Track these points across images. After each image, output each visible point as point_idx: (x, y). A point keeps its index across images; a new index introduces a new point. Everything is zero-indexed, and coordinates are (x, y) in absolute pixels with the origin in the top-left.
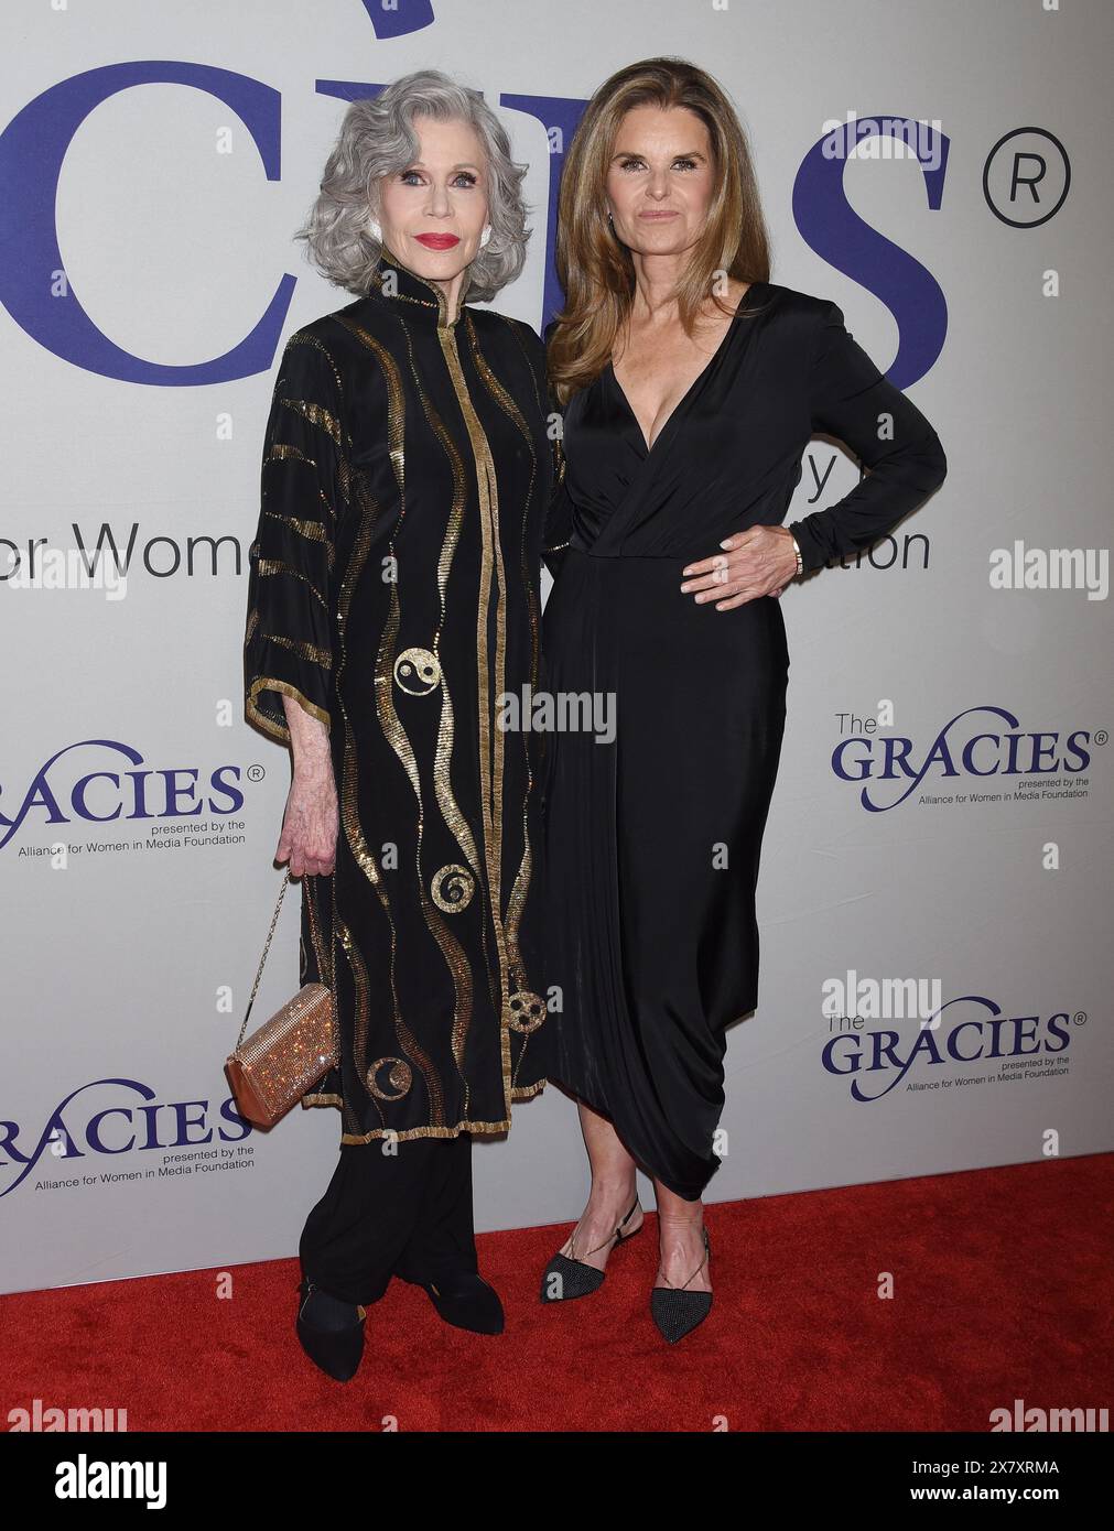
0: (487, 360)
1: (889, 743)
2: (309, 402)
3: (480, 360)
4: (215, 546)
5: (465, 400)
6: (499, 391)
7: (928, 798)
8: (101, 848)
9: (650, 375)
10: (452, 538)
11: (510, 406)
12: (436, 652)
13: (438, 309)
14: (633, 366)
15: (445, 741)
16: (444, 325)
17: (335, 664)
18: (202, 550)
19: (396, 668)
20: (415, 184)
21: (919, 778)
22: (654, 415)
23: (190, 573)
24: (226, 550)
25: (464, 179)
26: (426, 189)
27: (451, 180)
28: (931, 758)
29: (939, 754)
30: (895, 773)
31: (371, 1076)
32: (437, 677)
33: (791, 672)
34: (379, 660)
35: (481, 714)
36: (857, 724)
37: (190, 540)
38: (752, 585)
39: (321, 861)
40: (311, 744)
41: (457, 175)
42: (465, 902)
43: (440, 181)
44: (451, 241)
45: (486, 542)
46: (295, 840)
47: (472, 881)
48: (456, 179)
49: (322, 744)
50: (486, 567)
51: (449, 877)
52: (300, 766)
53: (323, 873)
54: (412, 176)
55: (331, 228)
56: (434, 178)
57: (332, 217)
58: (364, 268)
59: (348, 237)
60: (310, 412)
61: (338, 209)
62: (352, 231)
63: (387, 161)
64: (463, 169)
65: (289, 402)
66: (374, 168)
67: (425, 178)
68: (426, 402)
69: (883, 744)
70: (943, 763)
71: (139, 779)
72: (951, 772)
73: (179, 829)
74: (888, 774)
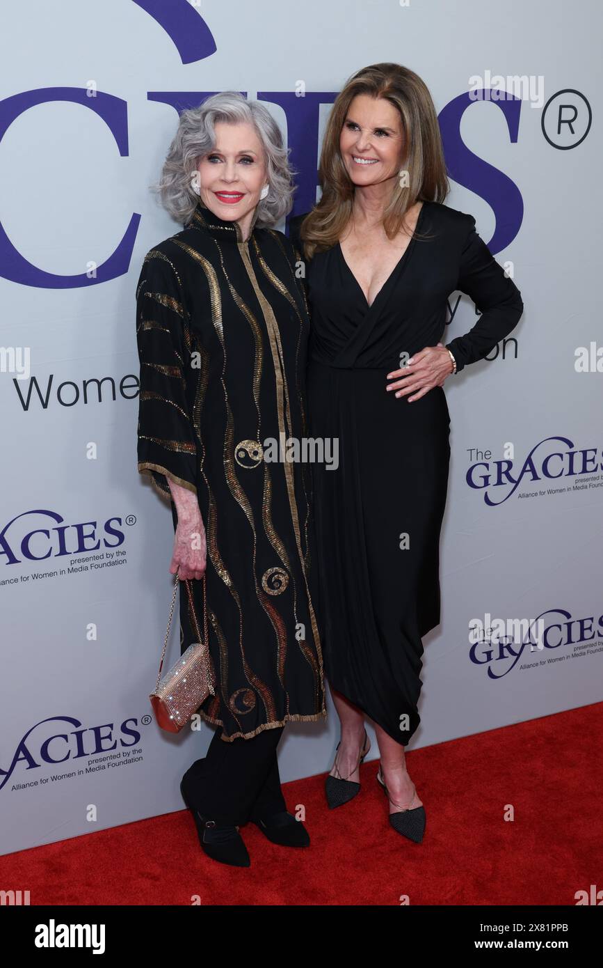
1: (499, 464)
2: (163, 293)
3: (262, 263)
4: (99, 384)
5: (256, 287)
6: (276, 281)
7: (523, 495)
8: (41, 576)
9: (366, 255)
10: (258, 372)
11: (282, 289)
13: (236, 231)
15: (267, 494)
16: (241, 242)
18: (92, 387)
20: (217, 163)
21: (517, 483)
22: (369, 281)
23: (86, 402)
24: (107, 386)
25: (246, 159)
26: (222, 164)
27: (239, 159)
28: (524, 471)
29: (528, 468)
30: (503, 482)
31: (232, 702)
33: (452, 426)
34: (225, 450)
36: (480, 454)
37: (84, 382)
38: (428, 383)
39: (198, 571)
40: (187, 501)
41: (243, 157)
42: (283, 589)
43: (231, 160)
44: (241, 195)
45: (278, 373)
46: (183, 561)
47: (287, 576)
48: (241, 160)
49: (193, 499)
50: (279, 388)
51: (273, 575)
52: (182, 515)
53: (198, 578)
54: (214, 158)
55: (169, 184)
56: (227, 158)
57: (171, 179)
58: (187, 211)
59: (179, 191)
60: (163, 300)
61: (174, 174)
62: (181, 188)
63: (197, 148)
64: (244, 154)
65: (150, 294)
66: (189, 152)
67: (223, 160)
68: (233, 290)
69: (496, 465)
70: (530, 473)
71: (61, 531)
72: (535, 477)
73: (87, 560)
74: (500, 482)
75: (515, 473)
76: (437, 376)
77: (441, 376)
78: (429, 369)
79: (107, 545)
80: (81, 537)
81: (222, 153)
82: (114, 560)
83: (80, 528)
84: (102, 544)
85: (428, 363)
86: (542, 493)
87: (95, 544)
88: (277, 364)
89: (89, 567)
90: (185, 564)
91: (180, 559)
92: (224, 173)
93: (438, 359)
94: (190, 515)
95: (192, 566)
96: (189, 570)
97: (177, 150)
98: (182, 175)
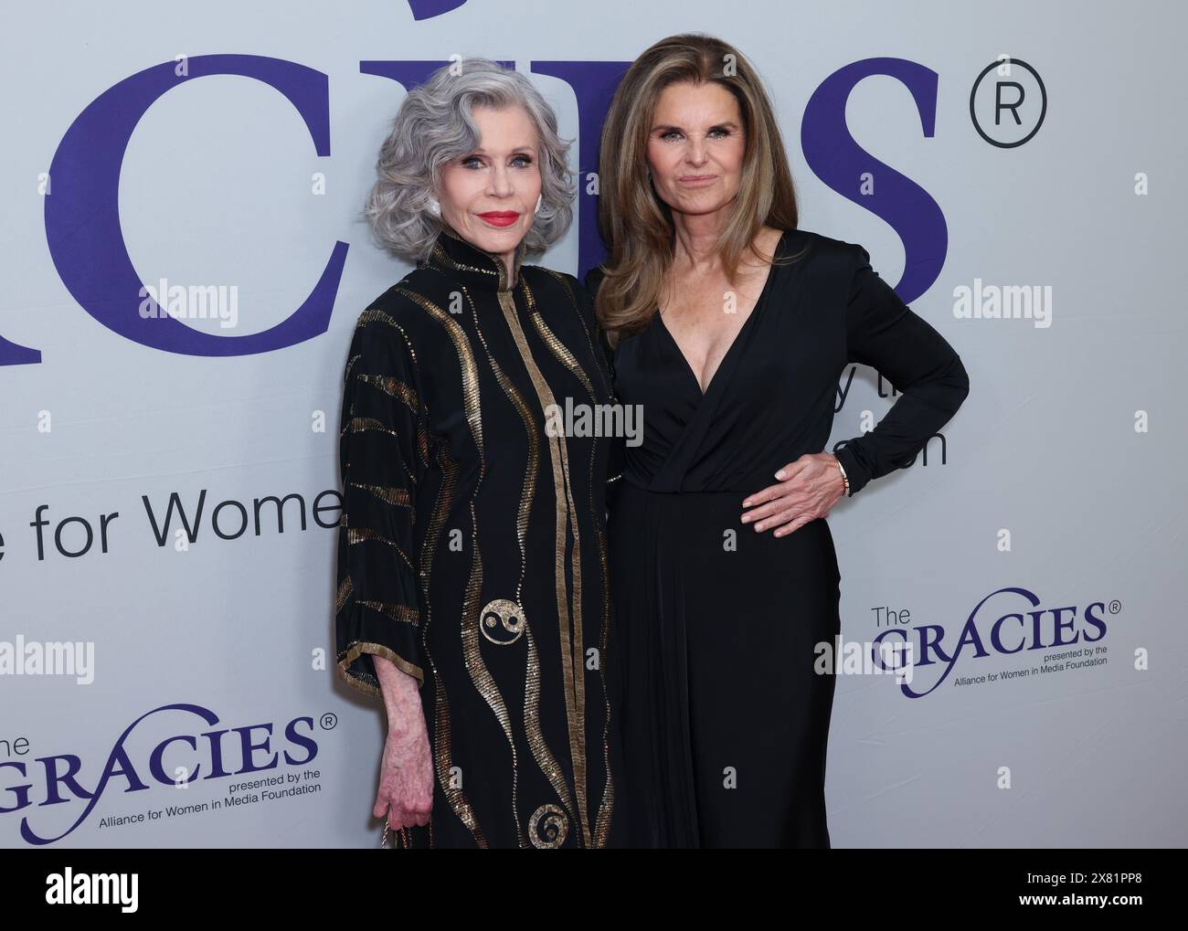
0: (544, 317)
3: (538, 320)
4: (280, 504)
5: (528, 360)
6: (559, 349)
7: (963, 679)
8: (181, 811)
9: (697, 320)
10: (529, 492)
11: (569, 360)
12: (519, 601)
13: (498, 276)
14: (679, 313)
15: (532, 686)
16: (504, 290)
17: (422, 620)
19: (481, 621)
20: (477, 168)
21: (953, 661)
22: (703, 359)
25: (520, 159)
26: (487, 170)
27: (509, 161)
28: (962, 642)
29: (969, 637)
30: (930, 659)
32: (521, 625)
33: (841, 586)
34: (466, 613)
35: (564, 657)
36: (892, 616)
38: (805, 511)
39: (419, 813)
40: (404, 701)
41: (515, 157)
42: (561, 840)
43: (500, 163)
44: (512, 216)
45: (559, 493)
46: (394, 796)
47: (565, 818)
48: (513, 161)
49: (415, 700)
50: (561, 517)
51: (545, 818)
52: (395, 723)
53: (420, 824)
54: (472, 160)
55: (391, 207)
56: (494, 160)
57: (392, 198)
58: (425, 242)
59: (410, 216)
60: (388, 386)
61: (398, 190)
62: (413, 210)
63: (449, 149)
64: (520, 152)
65: (367, 377)
66: (438, 156)
67: (486, 162)
68: (495, 367)
69: (918, 632)
70: (973, 645)
71: (215, 738)
72: (981, 652)
73: (256, 784)
74: (924, 660)
75: (948, 646)
76: (821, 500)
77: (826, 500)
78: (808, 489)
79: (290, 761)
80: (247, 748)
81: (486, 154)
82: (299, 785)
83: (245, 733)
84: (282, 759)
85: (807, 480)
86: (992, 678)
87: (269, 759)
88: (558, 479)
89: (260, 797)
90: (397, 802)
91: (390, 793)
93: (822, 474)
94: (407, 724)
95: (410, 806)
96: (405, 811)
97: (406, 153)
98: (414, 189)
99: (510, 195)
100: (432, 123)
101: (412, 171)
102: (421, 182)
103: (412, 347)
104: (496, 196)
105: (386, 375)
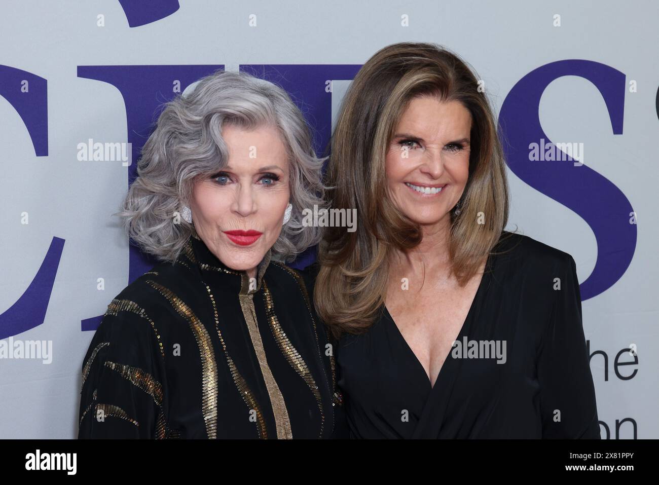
6: (293, 354)
11: (301, 366)
16: (245, 293)
20: (225, 183)
25: (268, 177)
26: (233, 186)
27: (257, 178)
41: (262, 175)
43: (246, 181)
48: (261, 179)
54: (222, 176)
55: (145, 210)
56: (241, 178)
57: (146, 202)
58: (173, 246)
59: (161, 221)
60: (134, 376)
61: (152, 196)
62: (165, 216)
63: (197, 164)
64: (267, 171)
65: (114, 365)
66: (186, 170)
67: (234, 179)
68: (233, 368)
81: (233, 171)
92: (238, 200)
97: (160, 162)
98: (165, 198)
99: (253, 213)
100: (184, 138)
101: (164, 180)
102: (172, 192)
103: (161, 340)
104: (239, 213)
105: (133, 365)
